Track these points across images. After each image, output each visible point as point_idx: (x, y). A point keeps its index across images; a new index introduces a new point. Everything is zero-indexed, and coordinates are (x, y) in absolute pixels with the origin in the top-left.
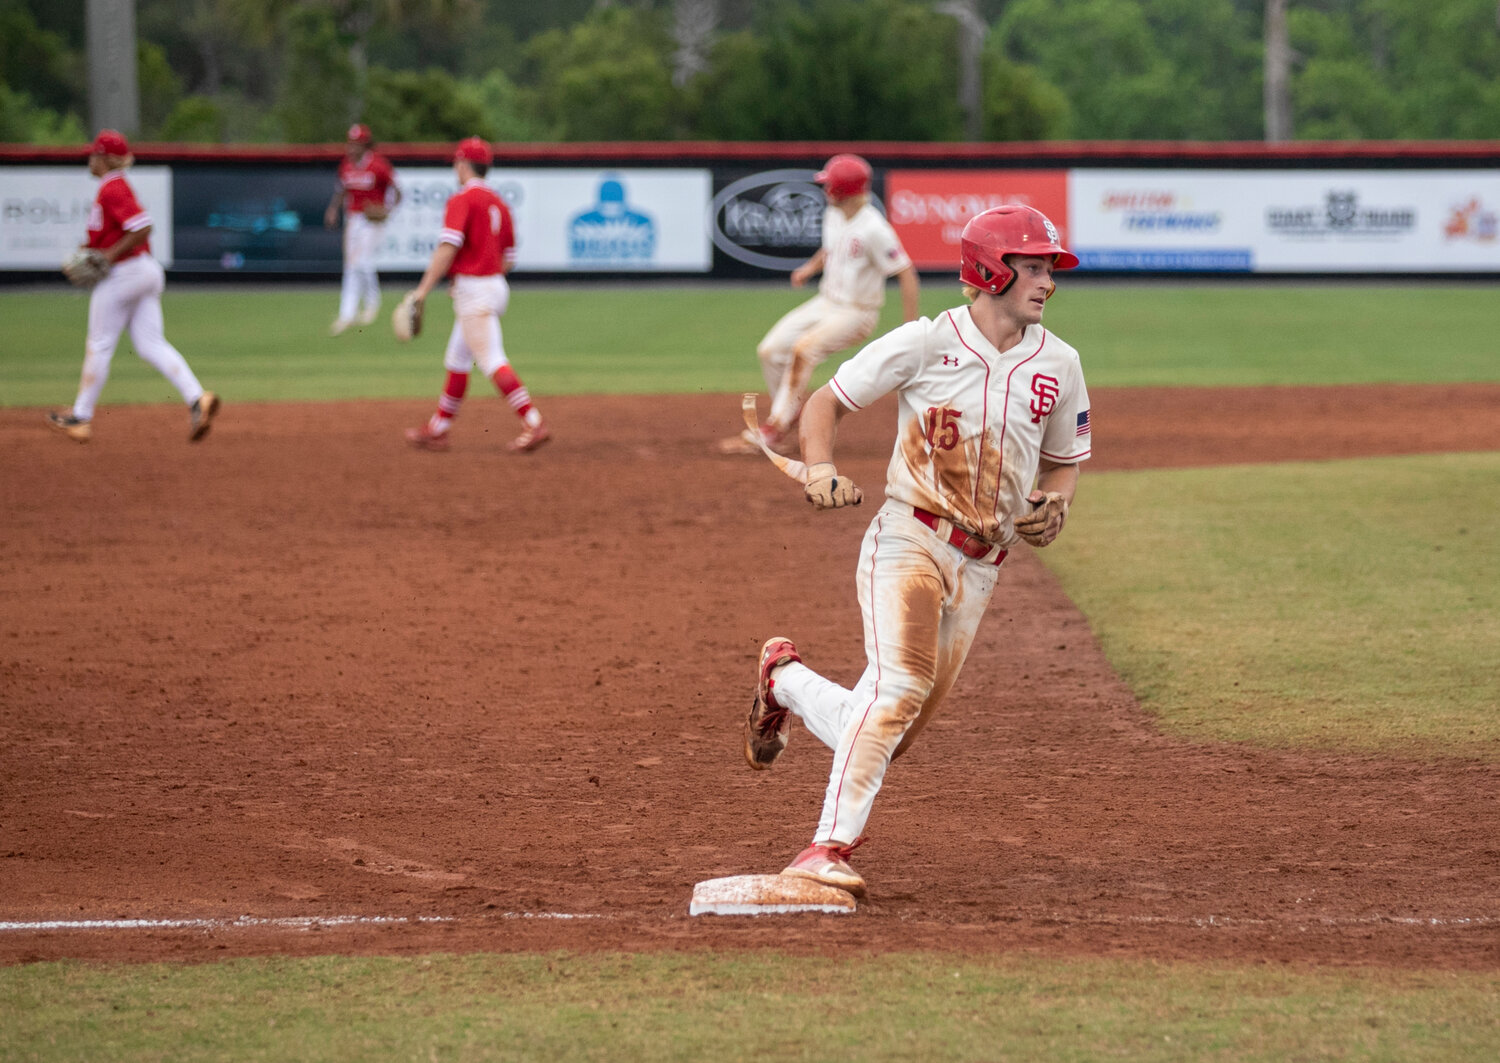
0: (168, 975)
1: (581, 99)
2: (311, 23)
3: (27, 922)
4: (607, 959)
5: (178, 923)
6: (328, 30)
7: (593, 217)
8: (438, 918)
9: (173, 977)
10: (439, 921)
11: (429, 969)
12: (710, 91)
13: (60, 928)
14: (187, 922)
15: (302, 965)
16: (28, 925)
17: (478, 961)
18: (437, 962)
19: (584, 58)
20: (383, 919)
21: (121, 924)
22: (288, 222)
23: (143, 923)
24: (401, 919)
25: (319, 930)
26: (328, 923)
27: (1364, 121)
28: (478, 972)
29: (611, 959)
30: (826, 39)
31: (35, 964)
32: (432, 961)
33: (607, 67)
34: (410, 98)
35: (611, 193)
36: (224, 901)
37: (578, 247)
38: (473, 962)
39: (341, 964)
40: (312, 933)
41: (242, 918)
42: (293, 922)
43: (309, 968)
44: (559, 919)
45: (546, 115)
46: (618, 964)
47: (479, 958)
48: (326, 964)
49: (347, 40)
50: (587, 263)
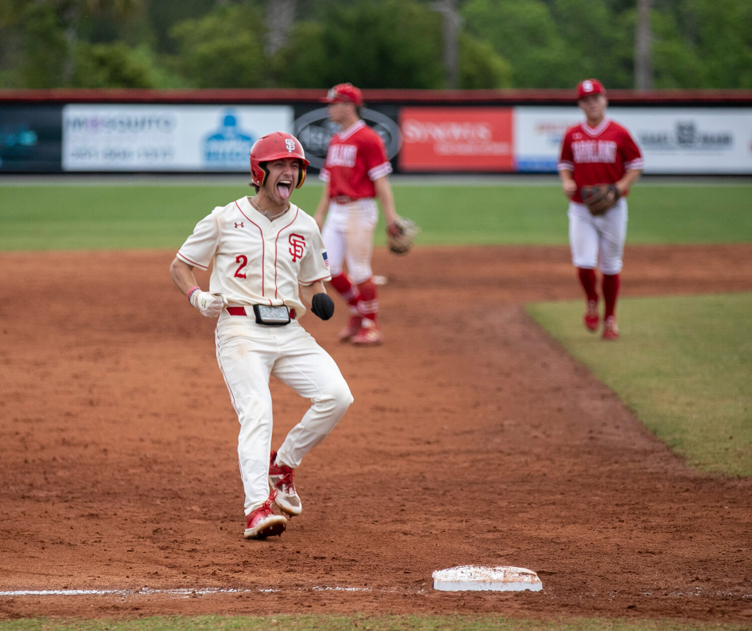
0: (108, 627)
1: (207, 64)
2: (40, 15)
3: (4, 591)
4: (392, 619)
5: (103, 592)
6: (50, 20)
7: (218, 137)
8: (271, 590)
9: (112, 629)
10: (272, 592)
11: (277, 624)
12: (290, 57)
13: (28, 595)
14: (109, 592)
15: (193, 621)
16: (6, 593)
17: (307, 620)
18: (282, 620)
19: (208, 37)
20: (235, 590)
21: (67, 592)
22: (28, 139)
23: (80, 592)
24: (247, 591)
25: (196, 597)
26: (201, 593)
27: (681, 79)
28: (309, 627)
29: (395, 619)
30: (364, 26)
31: (20, 620)
32: (277, 620)
33: (221, 43)
34: (102, 62)
35: (230, 121)
36: (128, 577)
37: (209, 155)
38: (305, 621)
39: (219, 621)
40: (192, 599)
41: (143, 589)
42: (177, 592)
43: (198, 624)
44: (349, 591)
45: (186, 73)
46: (400, 623)
47: (307, 618)
48: (210, 621)
49: (63, 25)
50: (215, 164)
